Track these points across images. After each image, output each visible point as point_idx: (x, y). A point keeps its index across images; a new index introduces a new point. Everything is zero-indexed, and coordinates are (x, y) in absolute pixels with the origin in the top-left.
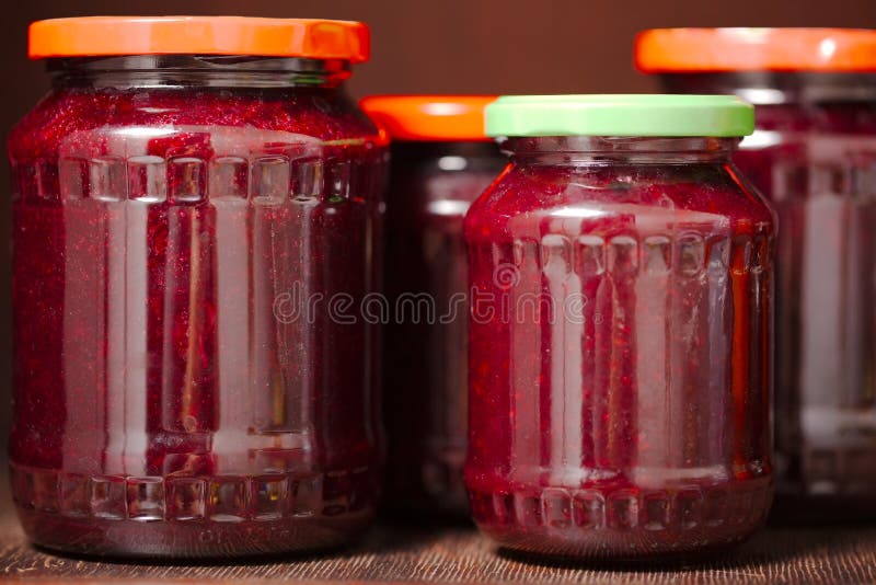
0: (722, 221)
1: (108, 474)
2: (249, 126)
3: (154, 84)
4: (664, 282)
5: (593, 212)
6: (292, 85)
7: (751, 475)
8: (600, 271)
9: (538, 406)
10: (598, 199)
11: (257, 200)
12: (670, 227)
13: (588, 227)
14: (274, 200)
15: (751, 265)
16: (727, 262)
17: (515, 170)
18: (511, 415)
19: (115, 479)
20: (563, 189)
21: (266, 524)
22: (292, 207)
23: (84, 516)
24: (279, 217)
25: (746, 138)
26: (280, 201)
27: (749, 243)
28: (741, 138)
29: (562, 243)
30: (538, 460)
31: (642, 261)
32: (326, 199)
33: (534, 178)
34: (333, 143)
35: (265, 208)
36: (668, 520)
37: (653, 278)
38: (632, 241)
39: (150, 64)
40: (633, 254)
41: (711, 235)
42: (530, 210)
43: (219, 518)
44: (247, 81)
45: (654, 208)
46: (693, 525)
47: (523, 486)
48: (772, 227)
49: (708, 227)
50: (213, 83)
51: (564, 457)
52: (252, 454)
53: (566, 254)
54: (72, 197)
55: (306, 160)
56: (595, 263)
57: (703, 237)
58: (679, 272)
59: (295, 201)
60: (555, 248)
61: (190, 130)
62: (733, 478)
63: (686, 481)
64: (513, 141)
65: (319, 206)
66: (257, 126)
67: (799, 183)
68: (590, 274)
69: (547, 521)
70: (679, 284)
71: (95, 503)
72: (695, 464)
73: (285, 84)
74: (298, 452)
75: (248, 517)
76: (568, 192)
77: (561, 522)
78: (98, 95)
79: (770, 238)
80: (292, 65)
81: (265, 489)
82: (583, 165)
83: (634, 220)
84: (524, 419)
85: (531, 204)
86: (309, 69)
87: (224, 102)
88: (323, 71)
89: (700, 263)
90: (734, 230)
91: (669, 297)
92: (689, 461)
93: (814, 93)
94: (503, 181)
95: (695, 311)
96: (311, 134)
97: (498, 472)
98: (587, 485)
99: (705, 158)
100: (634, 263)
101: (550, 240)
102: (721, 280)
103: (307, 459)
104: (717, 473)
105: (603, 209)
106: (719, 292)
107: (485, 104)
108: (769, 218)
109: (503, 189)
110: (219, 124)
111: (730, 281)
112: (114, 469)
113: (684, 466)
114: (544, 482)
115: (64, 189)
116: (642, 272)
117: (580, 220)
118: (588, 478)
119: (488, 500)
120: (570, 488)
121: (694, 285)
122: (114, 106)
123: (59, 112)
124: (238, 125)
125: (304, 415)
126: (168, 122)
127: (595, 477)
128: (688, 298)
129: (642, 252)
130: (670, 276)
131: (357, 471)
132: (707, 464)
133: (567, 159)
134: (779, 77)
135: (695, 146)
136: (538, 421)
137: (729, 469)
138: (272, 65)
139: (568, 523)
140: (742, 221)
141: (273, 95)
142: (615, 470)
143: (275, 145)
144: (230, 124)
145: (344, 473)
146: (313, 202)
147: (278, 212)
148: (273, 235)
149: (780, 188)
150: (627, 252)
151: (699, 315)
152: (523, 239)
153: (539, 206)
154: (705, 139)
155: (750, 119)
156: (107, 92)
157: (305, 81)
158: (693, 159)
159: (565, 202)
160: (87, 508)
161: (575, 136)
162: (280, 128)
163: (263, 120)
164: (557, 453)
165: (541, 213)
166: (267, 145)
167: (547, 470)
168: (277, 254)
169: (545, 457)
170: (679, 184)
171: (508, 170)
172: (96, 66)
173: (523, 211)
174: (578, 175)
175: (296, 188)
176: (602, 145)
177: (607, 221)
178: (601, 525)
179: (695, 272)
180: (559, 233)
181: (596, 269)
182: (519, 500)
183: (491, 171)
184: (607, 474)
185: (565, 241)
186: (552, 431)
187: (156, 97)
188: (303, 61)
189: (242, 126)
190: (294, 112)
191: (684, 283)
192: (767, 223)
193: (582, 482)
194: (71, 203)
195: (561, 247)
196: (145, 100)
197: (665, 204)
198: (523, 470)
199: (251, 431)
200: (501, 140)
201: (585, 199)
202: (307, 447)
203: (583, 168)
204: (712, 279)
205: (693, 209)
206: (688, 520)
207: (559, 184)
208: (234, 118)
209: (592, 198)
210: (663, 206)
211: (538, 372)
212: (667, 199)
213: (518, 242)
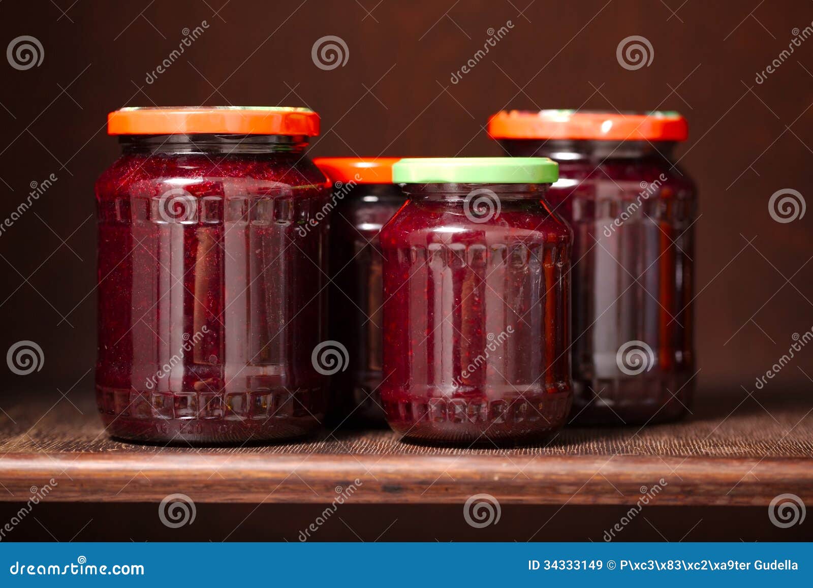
0: (538, 234)
1: (160, 391)
2: (249, 177)
3: (187, 152)
4: (503, 272)
5: (459, 230)
6: (273, 152)
7: (557, 390)
8: (463, 266)
9: (426, 347)
10: (462, 221)
11: (254, 222)
12: (506, 238)
13: (457, 238)
14: (263, 223)
15: (557, 261)
16: (540, 260)
17: (411, 204)
18: (410, 354)
19: (165, 394)
20: (441, 215)
21: (260, 421)
22: (274, 227)
23: (147, 417)
24: (267, 233)
25: (553, 183)
26: (268, 223)
27: (554, 248)
28: (551, 184)
29: (440, 248)
30: (426, 381)
31: (489, 259)
32: (295, 222)
33: (423, 209)
34: (299, 187)
35: (258, 228)
36: (505, 417)
37: (496, 269)
38: (483, 247)
39: (186, 139)
40: (484, 255)
41: (531, 243)
42: (421, 228)
43: (230, 418)
44: (245, 150)
45: (497, 227)
46: (521, 419)
47: (417, 397)
48: (569, 238)
49: (530, 238)
50: (225, 151)
51: (442, 378)
52: (249, 379)
53: (443, 255)
54: (139, 221)
55: (282, 198)
56: (461, 261)
57: (526, 245)
58: (511, 266)
59: (276, 223)
60: (437, 252)
61: (213, 180)
62: (545, 391)
63: (517, 393)
64: (410, 186)
65: (290, 226)
66: (254, 178)
67: (590, 211)
68: (457, 267)
69: (432, 419)
70: (512, 273)
71: (154, 410)
72: (522, 383)
73: (269, 151)
74: (277, 377)
75: (249, 417)
76: (444, 217)
77: (440, 418)
78: (155, 157)
79: (568, 246)
80: (273, 140)
81: (259, 400)
82: (453, 201)
83: (485, 235)
84: (417, 356)
85: (422, 224)
86: (284, 141)
87: (233, 162)
88: (293, 142)
89: (524, 260)
90: (546, 241)
91: (506, 280)
92: (518, 381)
93: (600, 154)
94: (403, 211)
95: (522, 289)
96: (285, 182)
97: (401, 389)
98: (456, 395)
99: (528, 196)
100: (484, 261)
101: (434, 247)
102: (538, 271)
103: (283, 381)
104: (535, 388)
105: (464, 228)
106: (537, 278)
107: (393, 163)
108: (568, 233)
109: (404, 216)
110: (230, 176)
111: (543, 271)
112: (164, 388)
113: (514, 383)
114: (430, 394)
115: (134, 217)
116: (488, 266)
117: (452, 234)
118: (457, 391)
119: (395, 406)
120: (445, 398)
121: (520, 274)
122: (165, 165)
123: (129, 169)
124: (242, 176)
125: (281, 354)
126: (199, 176)
127: (461, 391)
128: (517, 281)
129: (489, 253)
130: (506, 269)
131: (314, 390)
132: (529, 383)
133: (444, 197)
134: (578, 144)
135: (522, 189)
136: (426, 357)
137: (543, 386)
138: (261, 140)
139: (445, 419)
140: (551, 235)
141: (262, 158)
142: (473, 386)
143: (265, 188)
144: (237, 176)
145: (306, 390)
146: (288, 223)
147: (266, 230)
148: (263, 244)
149: (577, 214)
150: (481, 253)
151: (524, 292)
152: (417, 246)
153: (427, 226)
154: (528, 185)
155: (556, 171)
156: (160, 156)
157: (281, 149)
158: (521, 197)
159: (442, 223)
160: (149, 412)
161: (448, 184)
162: (268, 179)
163: (257, 173)
164: (438, 376)
165: (428, 230)
166: (260, 189)
167: (432, 387)
168: (266, 255)
169: (431, 379)
170: (512, 212)
171: (407, 204)
172: (152, 140)
173: (416, 229)
174: (450, 207)
175: (277, 216)
176: (465, 188)
177: (467, 235)
178: (465, 420)
179: (521, 266)
180: (438, 242)
181: (461, 264)
182: (414, 406)
183: (396, 204)
184: (468, 389)
185: (442, 247)
186: (435, 363)
187: (191, 160)
188: (279, 137)
189: (244, 177)
190: (276, 169)
191: (515, 272)
192: (566, 236)
193: (453, 393)
194: (138, 225)
195: (440, 251)
196: (184, 162)
197: (503, 224)
198: (417, 388)
199: (249, 364)
200: (402, 185)
201: (455, 221)
202: (283, 375)
203: (453, 203)
204: (533, 270)
205: (520, 228)
206: (518, 416)
207: (439, 212)
208: (239, 173)
209: (459, 221)
210: (501, 225)
211: (426, 327)
212: (504, 221)
213: (414, 248)
